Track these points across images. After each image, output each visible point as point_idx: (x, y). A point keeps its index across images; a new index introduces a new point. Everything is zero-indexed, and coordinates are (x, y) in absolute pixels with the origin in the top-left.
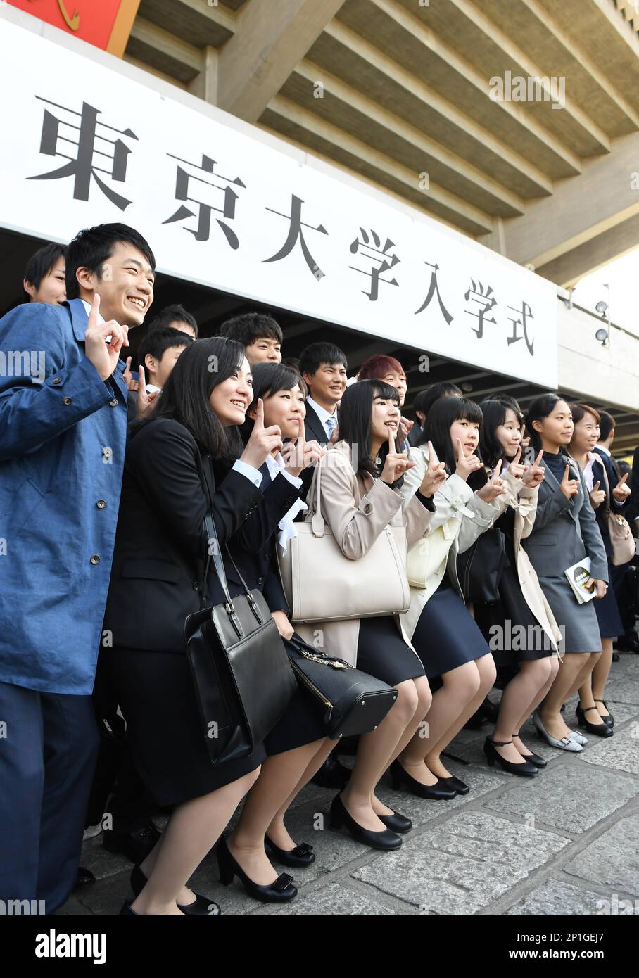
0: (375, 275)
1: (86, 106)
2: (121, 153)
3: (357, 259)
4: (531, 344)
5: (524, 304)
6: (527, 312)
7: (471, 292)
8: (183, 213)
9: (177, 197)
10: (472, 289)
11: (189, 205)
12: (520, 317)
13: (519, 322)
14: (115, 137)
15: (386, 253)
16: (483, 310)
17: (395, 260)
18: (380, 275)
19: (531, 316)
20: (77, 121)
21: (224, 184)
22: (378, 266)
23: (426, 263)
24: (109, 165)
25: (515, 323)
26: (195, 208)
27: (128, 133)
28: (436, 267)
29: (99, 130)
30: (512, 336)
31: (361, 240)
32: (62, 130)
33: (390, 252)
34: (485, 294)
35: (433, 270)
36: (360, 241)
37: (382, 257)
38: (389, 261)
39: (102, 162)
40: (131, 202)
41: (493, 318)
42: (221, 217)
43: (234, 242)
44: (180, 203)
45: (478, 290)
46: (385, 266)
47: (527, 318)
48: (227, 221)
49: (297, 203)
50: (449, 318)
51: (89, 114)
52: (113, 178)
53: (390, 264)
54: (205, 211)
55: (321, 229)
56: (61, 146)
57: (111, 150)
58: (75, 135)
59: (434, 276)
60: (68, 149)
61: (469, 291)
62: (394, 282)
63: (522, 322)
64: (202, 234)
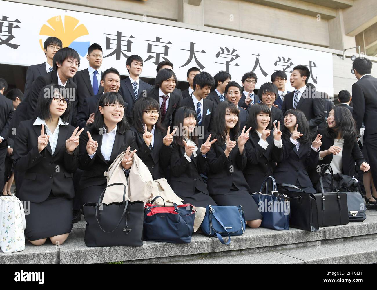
0: (228, 64)
1: (118, 32)
2: (130, 43)
3: (219, 59)
4: (315, 79)
5: (311, 62)
6: (313, 65)
7: (278, 62)
8: (150, 57)
9: (148, 53)
10: (278, 60)
11: (152, 54)
14: (127, 39)
15: (233, 54)
16: (285, 68)
17: (237, 56)
18: (230, 63)
19: (315, 66)
20: (116, 37)
21: (164, 45)
22: (229, 60)
23: (253, 55)
24: (126, 48)
26: (154, 55)
27: (132, 37)
29: (122, 38)
31: (221, 52)
32: (112, 41)
33: (235, 54)
34: (286, 61)
35: (257, 57)
37: (231, 56)
38: (234, 57)
39: (124, 48)
42: (164, 56)
44: (149, 54)
45: (282, 60)
46: (232, 59)
47: (313, 68)
48: (166, 57)
49: (192, 45)
50: (265, 74)
51: (119, 34)
52: (127, 52)
53: (235, 58)
54: (158, 55)
55: (203, 52)
56: (112, 46)
57: (126, 43)
58: (115, 42)
59: (257, 60)
60: (114, 47)
61: (277, 61)
62: (237, 65)
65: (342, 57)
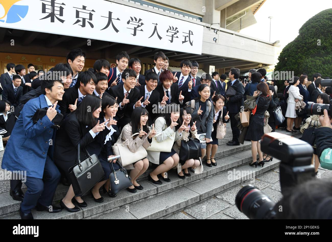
0: (135, 29)
2: (61, 9)
3: (130, 26)
4: (191, 42)
5: (190, 31)
6: (191, 33)
8: (78, 21)
9: (76, 17)
10: (170, 29)
11: (79, 19)
12: (188, 35)
13: (187, 36)
14: (59, 6)
15: (139, 23)
16: (173, 34)
17: (142, 24)
18: (137, 29)
19: (192, 34)
20: (50, 4)
21: (89, 12)
22: (136, 26)
23: (153, 24)
24: (58, 13)
25: (186, 37)
26: (81, 19)
27: (63, 4)
28: (157, 24)
29: (56, 5)
30: (184, 41)
32: (47, 7)
33: (140, 22)
34: (174, 30)
35: (156, 25)
36: (130, 21)
37: (138, 24)
40: (64, 21)
41: (177, 36)
42: (88, 20)
43: (92, 26)
44: (77, 19)
45: (172, 29)
46: (139, 26)
47: (191, 35)
48: (90, 21)
49: (110, 13)
50: (160, 38)
51: (53, 1)
52: (60, 16)
54: (84, 20)
55: (118, 19)
56: (47, 11)
57: (59, 9)
58: (50, 7)
59: (156, 27)
61: (168, 29)
62: (142, 30)
63: (188, 36)
64: (84, 25)
65: (209, 29)
